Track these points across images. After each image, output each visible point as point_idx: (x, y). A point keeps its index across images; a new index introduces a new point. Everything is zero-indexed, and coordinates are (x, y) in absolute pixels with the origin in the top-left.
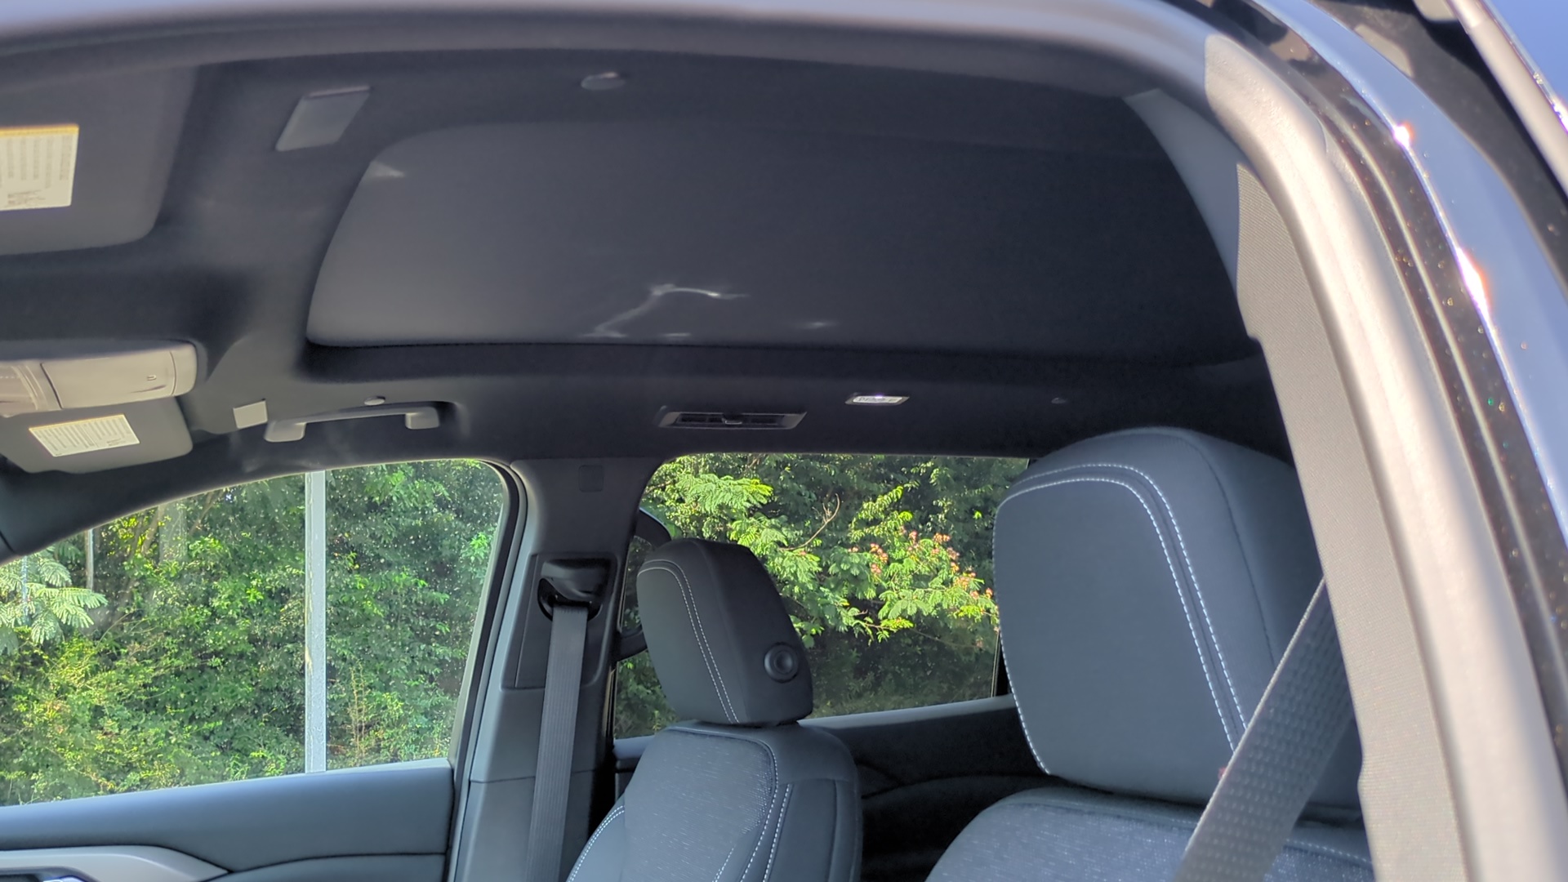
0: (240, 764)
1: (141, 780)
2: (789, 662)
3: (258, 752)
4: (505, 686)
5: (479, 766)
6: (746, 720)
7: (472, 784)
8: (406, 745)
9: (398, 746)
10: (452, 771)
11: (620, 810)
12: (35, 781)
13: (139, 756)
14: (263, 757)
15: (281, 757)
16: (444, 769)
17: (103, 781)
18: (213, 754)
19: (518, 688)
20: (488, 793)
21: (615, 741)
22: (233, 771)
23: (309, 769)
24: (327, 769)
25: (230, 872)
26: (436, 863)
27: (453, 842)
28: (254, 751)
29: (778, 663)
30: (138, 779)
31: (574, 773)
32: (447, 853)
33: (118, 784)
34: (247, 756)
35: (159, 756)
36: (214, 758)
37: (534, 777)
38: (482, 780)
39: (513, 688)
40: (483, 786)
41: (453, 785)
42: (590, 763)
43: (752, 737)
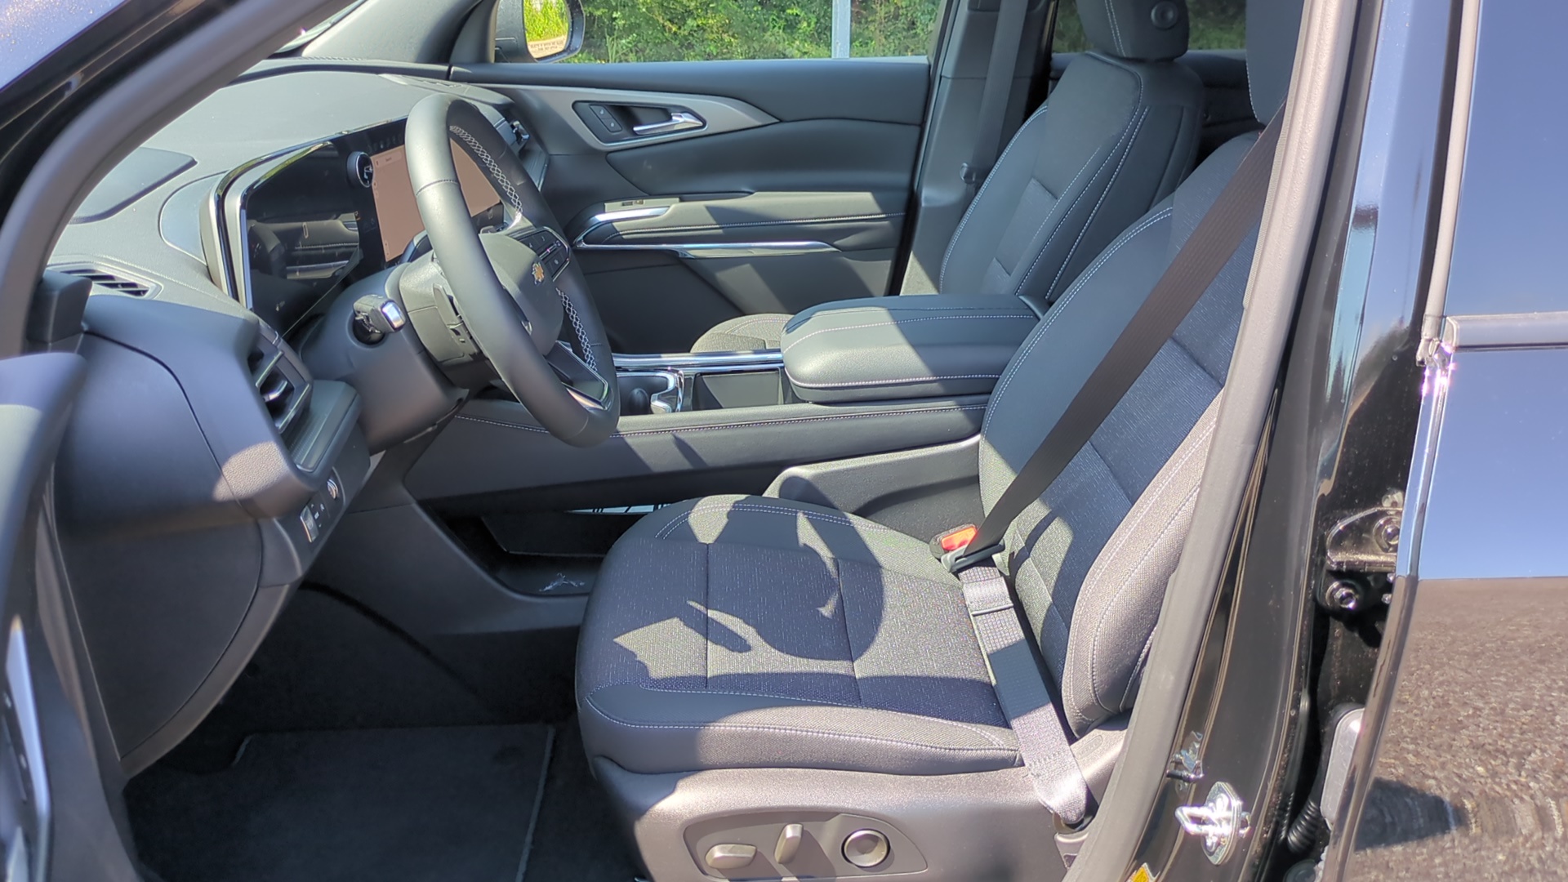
0: (777, 20)
1: (698, 26)
2: (1170, 15)
3: (792, 9)
4: (970, 8)
5: (948, 67)
6: (1130, 55)
7: (943, 79)
8: (922, 14)
9: (914, 15)
10: (930, 66)
11: (1045, 109)
12: (616, 18)
13: (696, 5)
14: (797, 15)
15: (811, 15)
16: (924, 64)
17: (668, 24)
18: (755, 9)
19: (980, 10)
20: (952, 86)
21: (1054, 55)
22: (771, 25)
23: (835, 54)
24: (851, 56)
25: (781, 121)
26: (916, 130)
27: (927, 119)
28: (789, 8)
29: (1162, 15)
30: (695, 25)
31: (1016, 78)
32: (922, 125)
33: (680, 28)
34: (784, 11)
35: (711, 5)
36: (756, 12)
37: (985, 78)
38: (949, 76)
39: (976, 10)
40: (950, 80)
41: (929, 77)
42: (1029, 70)
43: (1132, 68)
